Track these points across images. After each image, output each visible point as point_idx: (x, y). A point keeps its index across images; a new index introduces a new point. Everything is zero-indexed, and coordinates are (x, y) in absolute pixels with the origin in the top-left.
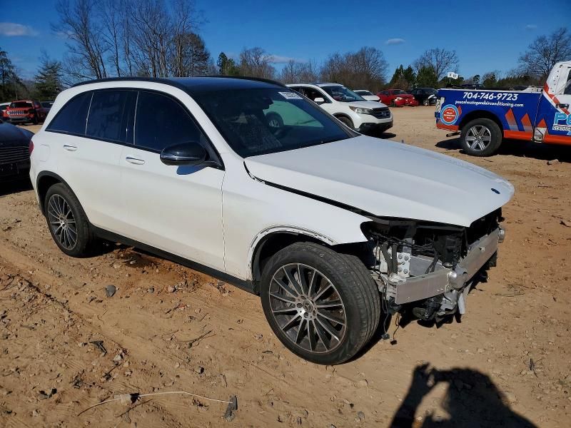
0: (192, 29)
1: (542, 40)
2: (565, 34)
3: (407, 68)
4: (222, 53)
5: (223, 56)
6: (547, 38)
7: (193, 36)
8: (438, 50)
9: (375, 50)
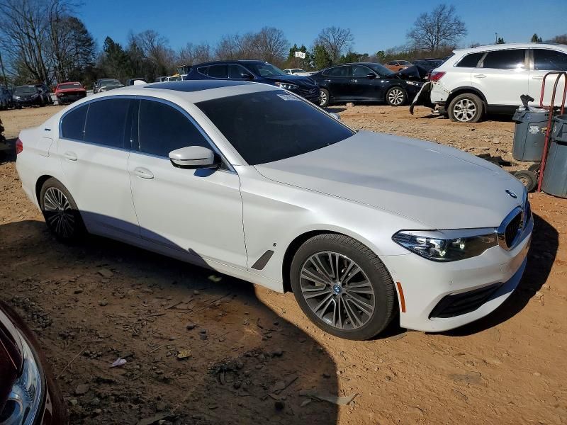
0: (67, 12)
1: (424, 17)
2: (445, 10)
3: (301, 46)
4: (108, 38)
5: (109, 40)
6: (429, 14)
7: (75, 20)
8: (334, 29)
9: (275, 30)
